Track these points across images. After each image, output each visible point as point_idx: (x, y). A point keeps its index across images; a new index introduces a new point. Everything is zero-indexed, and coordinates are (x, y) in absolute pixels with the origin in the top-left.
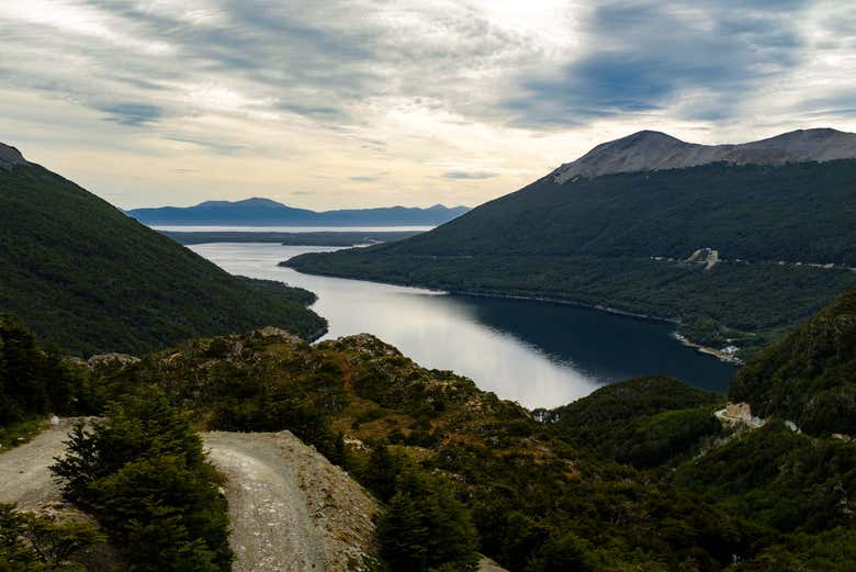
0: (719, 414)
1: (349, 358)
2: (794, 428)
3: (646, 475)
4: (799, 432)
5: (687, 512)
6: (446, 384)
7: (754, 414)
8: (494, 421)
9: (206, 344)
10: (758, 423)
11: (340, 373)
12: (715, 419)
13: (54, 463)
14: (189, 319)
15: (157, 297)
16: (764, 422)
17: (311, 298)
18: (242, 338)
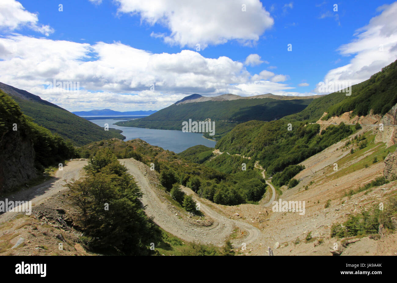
0: (213, 152)
1: (135, 144)
2: (228, 154)
3: (201, 165)
4: (229, 154)
5: (211, 172)
6: (157, 148)
7: (220, 152)
8: (169, 156)
9: (99, 143)
10: (221, 153)
11: (133, 148)
12: (212, 153)
13: (84, 166)
14: (91, 138)
15: (82, 133)
16: (222, 153)
17: (121, 132)
18: (108, 141)
